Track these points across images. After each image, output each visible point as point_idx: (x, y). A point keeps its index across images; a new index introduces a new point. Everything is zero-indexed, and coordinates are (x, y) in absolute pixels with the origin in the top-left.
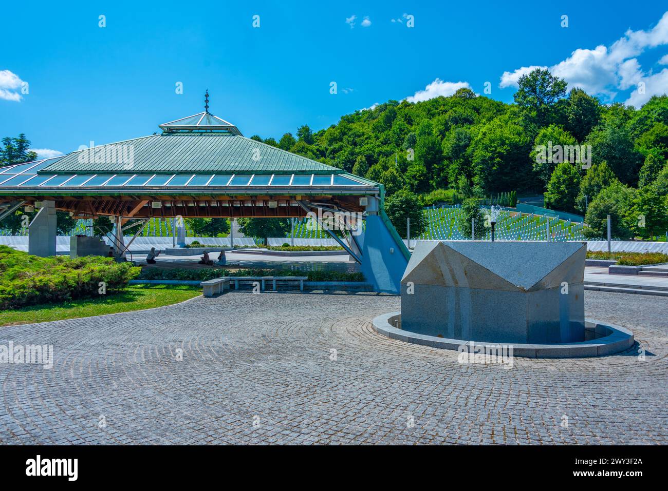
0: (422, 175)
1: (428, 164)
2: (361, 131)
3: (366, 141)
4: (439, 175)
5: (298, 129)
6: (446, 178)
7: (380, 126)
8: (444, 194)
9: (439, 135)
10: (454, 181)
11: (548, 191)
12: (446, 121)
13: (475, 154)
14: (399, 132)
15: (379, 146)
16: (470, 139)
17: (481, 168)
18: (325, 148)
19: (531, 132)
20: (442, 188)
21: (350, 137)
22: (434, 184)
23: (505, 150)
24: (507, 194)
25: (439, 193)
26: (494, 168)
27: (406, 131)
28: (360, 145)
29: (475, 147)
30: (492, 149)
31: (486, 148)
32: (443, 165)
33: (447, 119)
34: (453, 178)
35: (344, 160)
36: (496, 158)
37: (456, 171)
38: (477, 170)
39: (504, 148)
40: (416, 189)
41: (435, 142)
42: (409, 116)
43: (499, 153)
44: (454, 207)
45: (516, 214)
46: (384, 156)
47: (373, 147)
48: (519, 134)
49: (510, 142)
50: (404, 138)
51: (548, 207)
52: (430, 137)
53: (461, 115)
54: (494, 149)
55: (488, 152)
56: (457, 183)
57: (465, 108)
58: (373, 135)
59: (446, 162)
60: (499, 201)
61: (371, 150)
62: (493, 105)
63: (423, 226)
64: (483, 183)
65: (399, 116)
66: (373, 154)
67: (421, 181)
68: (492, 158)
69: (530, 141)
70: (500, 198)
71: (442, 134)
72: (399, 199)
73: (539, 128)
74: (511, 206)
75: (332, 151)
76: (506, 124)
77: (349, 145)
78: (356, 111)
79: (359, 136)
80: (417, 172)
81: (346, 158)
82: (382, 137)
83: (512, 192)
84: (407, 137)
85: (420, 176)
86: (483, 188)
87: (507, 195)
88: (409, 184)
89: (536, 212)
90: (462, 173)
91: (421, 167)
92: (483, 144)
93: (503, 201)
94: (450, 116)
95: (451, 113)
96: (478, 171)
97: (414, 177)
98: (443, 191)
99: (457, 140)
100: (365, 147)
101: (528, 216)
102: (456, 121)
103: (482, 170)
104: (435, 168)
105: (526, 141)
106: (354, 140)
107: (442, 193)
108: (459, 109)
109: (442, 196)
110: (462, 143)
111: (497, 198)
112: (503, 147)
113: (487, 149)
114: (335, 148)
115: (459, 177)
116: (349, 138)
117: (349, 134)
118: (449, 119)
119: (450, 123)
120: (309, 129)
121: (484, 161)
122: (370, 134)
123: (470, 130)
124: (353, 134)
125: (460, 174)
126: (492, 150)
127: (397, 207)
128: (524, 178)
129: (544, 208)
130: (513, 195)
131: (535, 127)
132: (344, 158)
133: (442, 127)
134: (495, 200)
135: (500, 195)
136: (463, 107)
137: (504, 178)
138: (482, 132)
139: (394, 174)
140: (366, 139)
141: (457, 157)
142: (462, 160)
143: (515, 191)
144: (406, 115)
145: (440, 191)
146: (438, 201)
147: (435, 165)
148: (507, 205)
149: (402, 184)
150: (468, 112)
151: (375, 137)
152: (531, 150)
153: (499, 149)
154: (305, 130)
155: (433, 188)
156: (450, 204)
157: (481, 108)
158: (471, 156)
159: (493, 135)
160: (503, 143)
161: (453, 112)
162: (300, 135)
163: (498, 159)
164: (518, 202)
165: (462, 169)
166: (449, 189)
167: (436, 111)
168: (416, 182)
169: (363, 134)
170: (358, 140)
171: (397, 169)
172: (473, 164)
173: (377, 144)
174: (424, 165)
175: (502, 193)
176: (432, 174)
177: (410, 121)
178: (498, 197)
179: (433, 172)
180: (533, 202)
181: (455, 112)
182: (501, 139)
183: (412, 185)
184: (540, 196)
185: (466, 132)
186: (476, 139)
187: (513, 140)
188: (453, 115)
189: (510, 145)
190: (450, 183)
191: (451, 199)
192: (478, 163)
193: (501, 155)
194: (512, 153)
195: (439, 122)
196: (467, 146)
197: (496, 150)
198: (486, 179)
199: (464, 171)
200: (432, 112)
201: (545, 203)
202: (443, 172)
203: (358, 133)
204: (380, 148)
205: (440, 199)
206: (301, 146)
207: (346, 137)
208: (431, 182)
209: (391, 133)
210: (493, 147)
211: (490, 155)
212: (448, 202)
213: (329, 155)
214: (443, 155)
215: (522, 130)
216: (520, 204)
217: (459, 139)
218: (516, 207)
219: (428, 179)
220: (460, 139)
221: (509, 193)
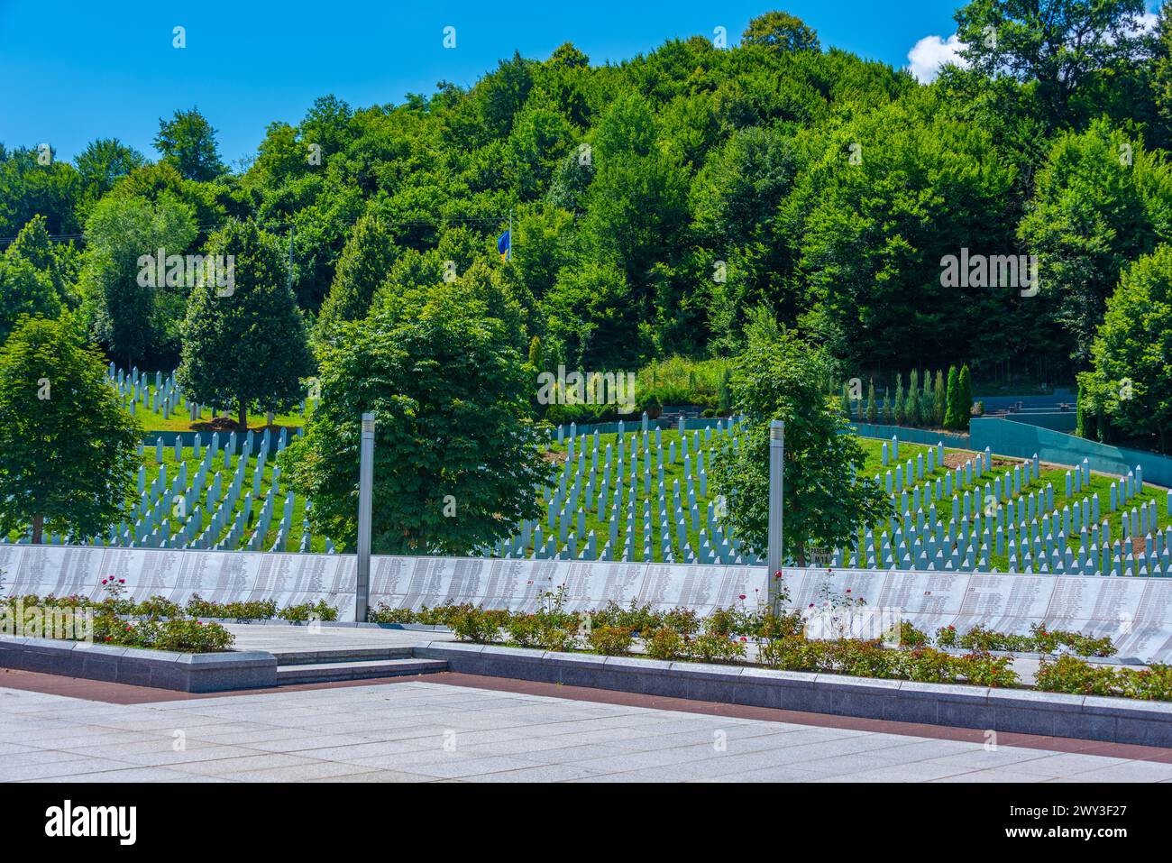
0: (612, 301)
1: (636, 266)
2: (396, 141)
3: (413, 176)
4: (673, 305)
5: (163, 124)
6: (702, 315)
7: (472, 125)
8: (692, 376)
9: (685, 164)
10: (731, 326)
11: (1092, 369)
12: (710, 114)
13: (811, 221)
14: (535, 150)
15: (460, 195)
16: (792, 168)
17: (832, 275)
18: (254, 193)
19: (1021, 149)
20: (683, 352)
21: (353, 157)
22: (655, 338)
23: (925, 206)
24: (934, 376)
25: (675, 373)
26: (882, 276)
27: (560, 144)
28: (386, 187)
29: (810, 196)
30: (875, 201)
31: (853, 201)
32: (694, 269)
33: (716, 109)
34: (725, 318)
35: (319, 240)
36: (892, 233)
37: (740, 290)
38: (819, 284)
39: (922, 197)
40: (585, 353)
41: (664, 179)
42: (579, 97)
43: (901, 216)
44: (725, 427)
45: (969, 460)
46: (476, 229)
47: (434, 196)
48: (978, 154)
49: (945, 176)
50: (552, 169)
51: (1090, 434)
52: (643, 160)
53: (767, 99)
54: (883, 201)
55: (861, 215)
56: (741, 336)
57: (780, 78)
58: (445, 159)
59: (702, 256)
60: (902, 404)
61: (425, 207)
62: (878, 75)
63: (525, 480)
64: (838, 332)
65: (538, 91)
66: (433, 221)
67: (605, 323)
68: (876, 239)
69: (1016, 181)
70: (905, 395)
71: (695, 157)
72: (400, 330)
73: (1048, 134)
74: (951, 427)
75: (277, 206)
76: (929, 119)
77: (343, 188)
78: (410, 96)
79: (388, 156)
80: (593, 289)
81: (326, 232)
82: (476, 163)
83: (952, 369)
84: (562, 165)
85: (601, 307)
86: (841, 356)
87: (933, 384)
88: (561, 333)
89: (1046, 452)
90: (759, 296)
91: (608, 273)
92: (842, 183)
93: (917, 405)
94: (725, 100)
95: (731, 88)
96: (822, 286)
97: (580, 308)
98: (688, 366)
99: (747, 170)
100: (406, 196)
101: (1017, 468)
102: (746, 116)
103: (838, 284)
104: (659, 277)
105: (1002, 181)
106: (367, 168)
107: (682, 373)
108: (761, 81)
109: (684, 385)
110: (762, 184)
111: (892, 396)
112: (916, 197)
113: (857, 205)
114: (290, 195)
115: (749, 311)
116: (349, 163)
117: (352, 148)
118: (723, 109)
119: (724, 125)
120: (204, 124)
121: (845, 251)
122: (431, 153)
123: (796, 139)
124: (364, 149)
125: (752, 301)
126: (876, 208)
127: (380, 371)
128: (995, 318)
129: (1077, 437)
130: (956, 383)
131: (1034, 133)
132: (318, 232)
133: (695, 136)
134: (886, 400)
135: (906, 384)
136: (774, 76)
137: (918, 315)
138: (839, 141)
139: (488, 283)
140: (414, 168)
141: (745, 237)
142: (761, 247)
143: (965, 367)
144: (567, 92)
145: (676, 363)
146: (667, 402)
147: (659, 265)
148: (935, 423)
149: (523, 328)
150: (793, 91)
151: (451, 164)
152: (1021, 213)
153: (902, 204)
154: (186, 126)
155: (651, 353)
156: (710, 415)
157: (838, 80)
158: (798, 230)
159: (880, 149)
160: (917, 182)
161: (737, 87)
162: (167, 146)
163: (896, 241)
164: (975, 409)
165: (764, 282)
166: (710, 356)
167: (679, 84)
168: (588, 327)
169: (405, 151)
170: (381, 169)
171: (508, 272)
172: (803, 262)
173: (453, 188)
174: (620, 266)
175: (914, 375)
176: (648, 301)
177: (580, 114)
178: (900, 390)
179: (651, 294)
180: (1031, 412)
181: (744, 85)
182: (908, 164)
183: (573, 340)
184: (1058, 392)
185: (780, 145)
186: (814, 167)
187: (953, 171)
188: (738, 96)
189: (944, 187)
190: (714, 336)
191: (716, 397)
192: (823, 259)
193: (906, 224)
194: (953, 218)
195: (686, 119)
196: (779, 192)
197: (889, 206)
198: (849, 320)
199: (767, 289)
200: (662, 87)
201: (1079, 420)
202: (690, 293)
203: (385, 145)
204: (463, 203)
205: (675, 396)
206: (152, 179)
207: (340, 156)
208: (645, 327)
209: (507, 151)
210: (876, 195)
211: (867, 223)
212: (705, 405)
213: (267, 219)
214: (692, 226)
215: (988, 141)
216: (982, 422)
217: (752, 168)
218: (967, 429)
219: (633, 318)
220: (756, 167)
221: (939, 374)
